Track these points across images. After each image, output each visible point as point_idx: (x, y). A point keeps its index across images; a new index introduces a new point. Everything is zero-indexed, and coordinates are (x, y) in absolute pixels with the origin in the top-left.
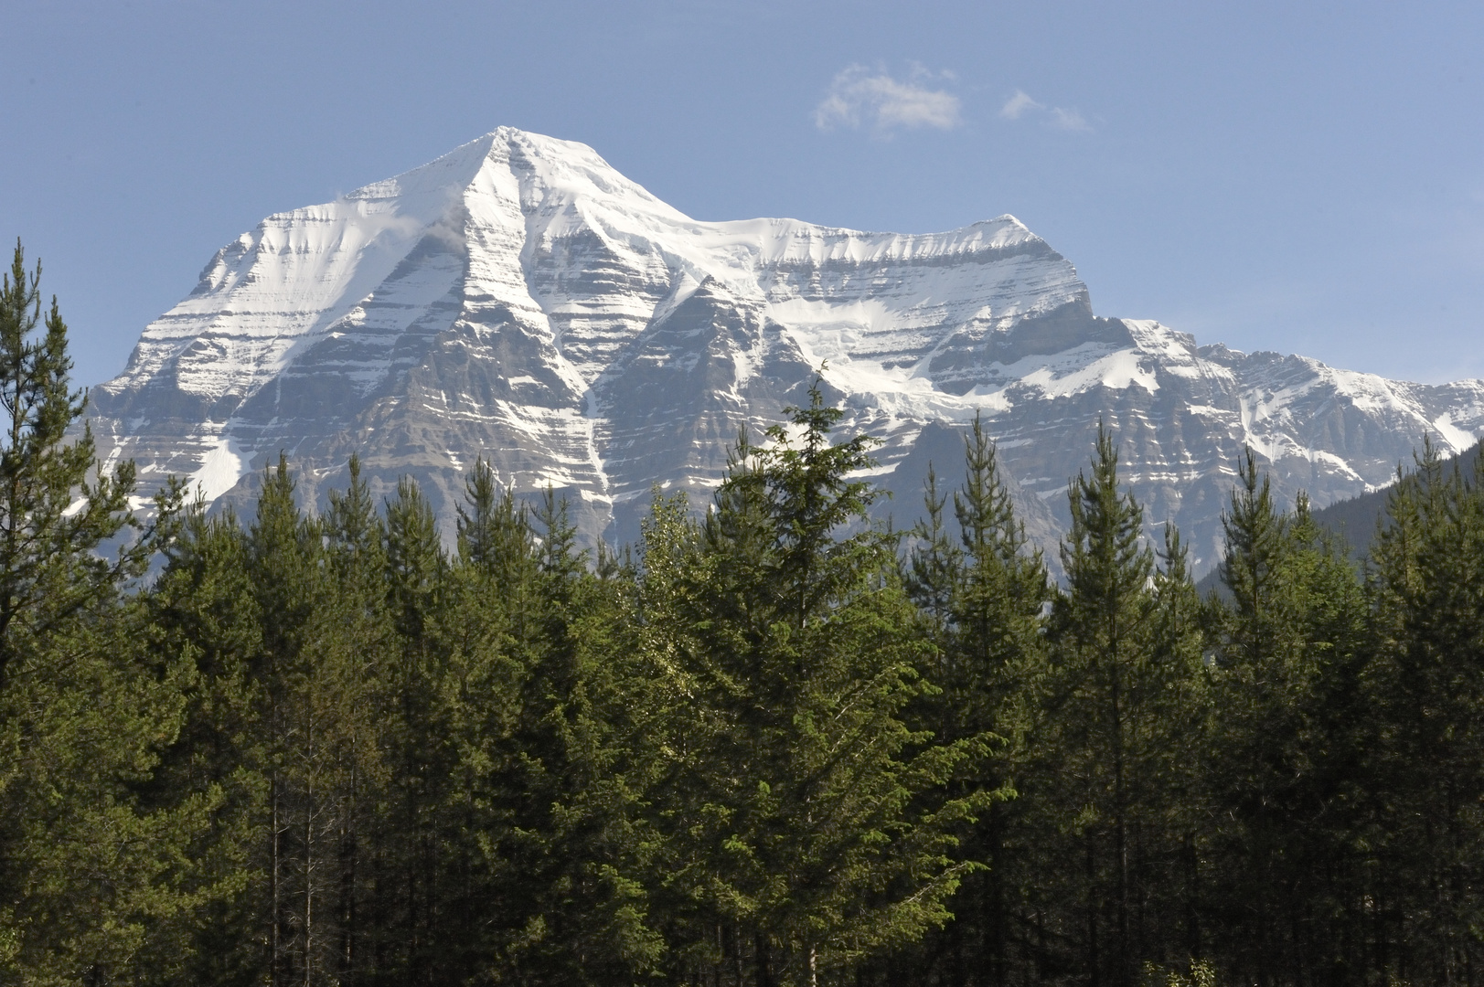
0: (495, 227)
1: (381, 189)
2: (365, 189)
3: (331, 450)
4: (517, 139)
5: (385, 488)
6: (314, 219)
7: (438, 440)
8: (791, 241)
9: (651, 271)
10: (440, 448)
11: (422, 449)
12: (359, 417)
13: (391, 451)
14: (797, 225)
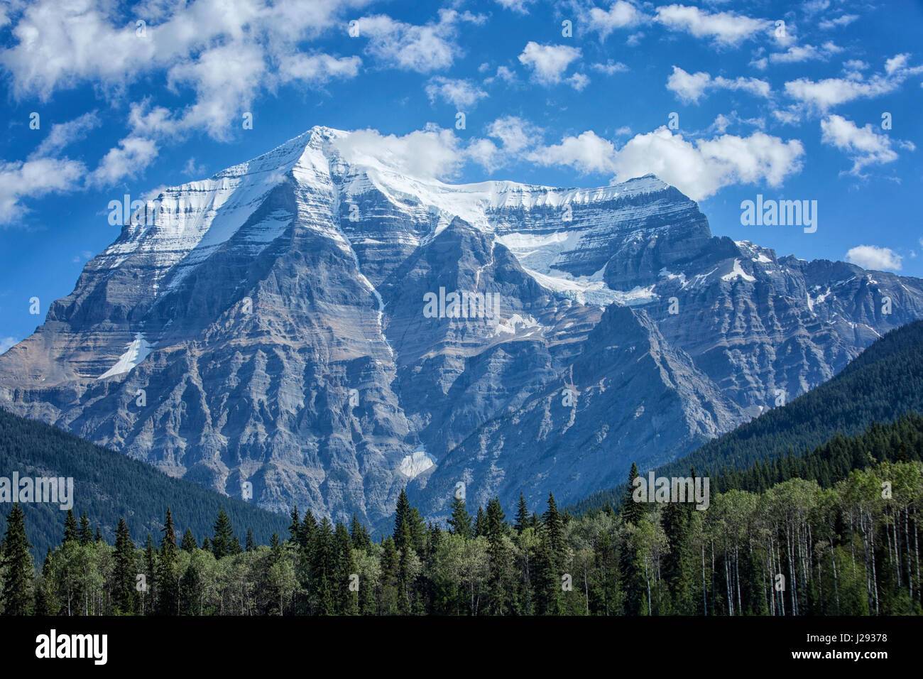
0: (314, 190)
1: (239, 170)
2: (228, 170)
3: (208, 335)
4: (327, 134)
5: (244, 359)
6: (195, 190)
7: (279, 327)
8: (510, 195)
9: (418, 216)
10: (280, 332)
11: (268, 332)
12: (226, 313)
13: (247, 335)
14: (513, 185)
